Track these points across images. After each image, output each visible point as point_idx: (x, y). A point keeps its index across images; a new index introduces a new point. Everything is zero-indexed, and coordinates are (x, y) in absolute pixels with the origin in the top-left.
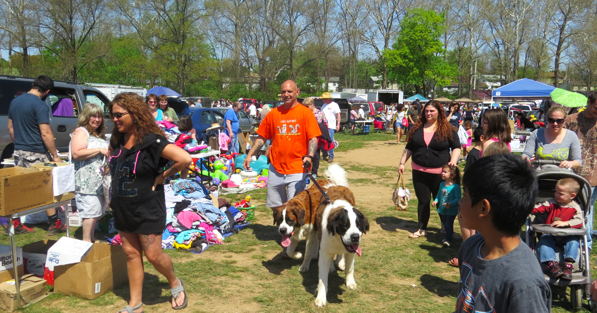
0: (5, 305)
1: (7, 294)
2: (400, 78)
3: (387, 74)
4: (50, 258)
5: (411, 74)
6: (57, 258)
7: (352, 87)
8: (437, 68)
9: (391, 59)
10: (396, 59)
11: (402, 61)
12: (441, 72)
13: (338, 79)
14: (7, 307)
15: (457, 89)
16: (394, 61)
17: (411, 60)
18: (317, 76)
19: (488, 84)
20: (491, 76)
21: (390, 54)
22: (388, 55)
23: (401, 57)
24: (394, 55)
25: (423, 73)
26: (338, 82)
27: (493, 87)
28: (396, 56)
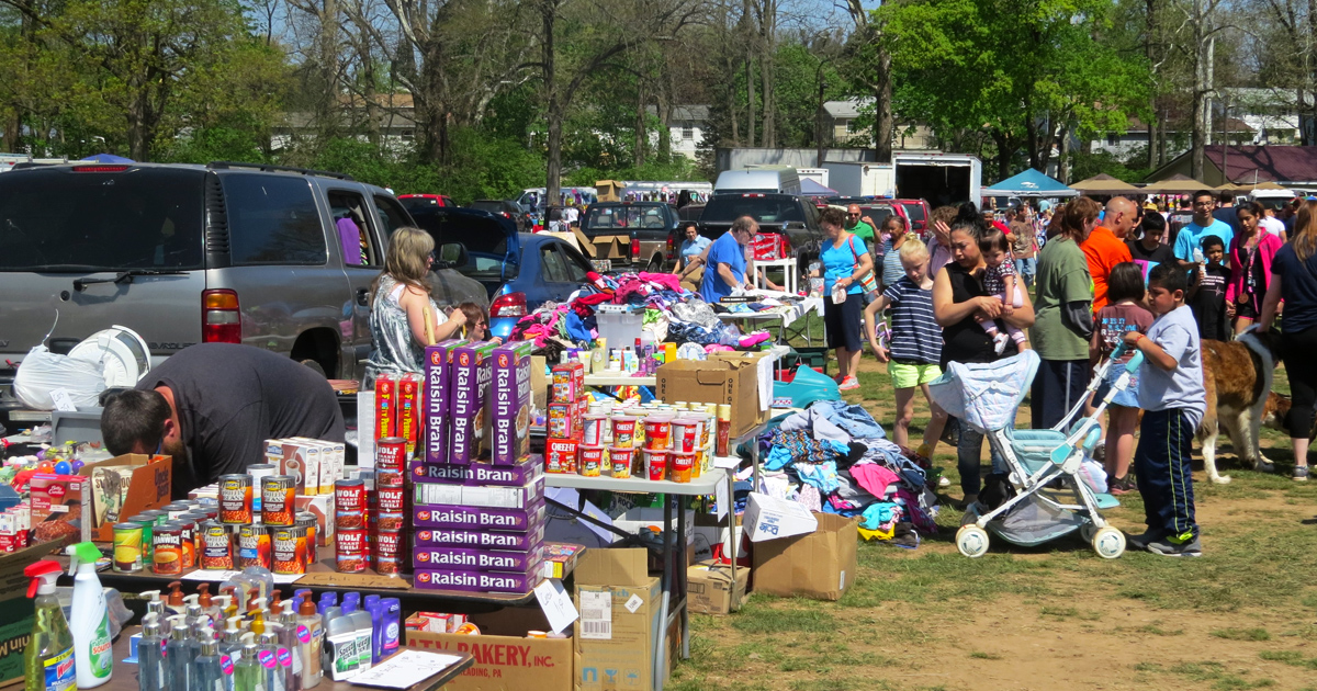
0: (707, 604)
1: (715, 583)
2: (940, 109)
3: (893, 90)
4: (763, 524)
5: (985, 92)
6: (776, 523)
7: (758, 143)
8: (1078, 71)
9: (912, 38)
10: (928, 38)
11: (948, 46)
12: (1092, 84)
13: (702, 111)
14: (713, 608)
15: (1143, 143)
16: (924, 45)
17: (982, 43)
18: (633, 105)
19: (1252, 121)
20: (1265, 95)
21: (904, 21)
22: (899, 24)
23: (946, 33)
24: (920, 24)
25: (1029, 87)
26: (703, 125)
27: (1267, 133)
28: (928, 27)
